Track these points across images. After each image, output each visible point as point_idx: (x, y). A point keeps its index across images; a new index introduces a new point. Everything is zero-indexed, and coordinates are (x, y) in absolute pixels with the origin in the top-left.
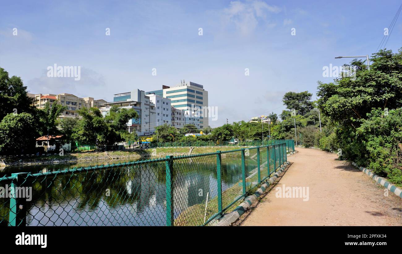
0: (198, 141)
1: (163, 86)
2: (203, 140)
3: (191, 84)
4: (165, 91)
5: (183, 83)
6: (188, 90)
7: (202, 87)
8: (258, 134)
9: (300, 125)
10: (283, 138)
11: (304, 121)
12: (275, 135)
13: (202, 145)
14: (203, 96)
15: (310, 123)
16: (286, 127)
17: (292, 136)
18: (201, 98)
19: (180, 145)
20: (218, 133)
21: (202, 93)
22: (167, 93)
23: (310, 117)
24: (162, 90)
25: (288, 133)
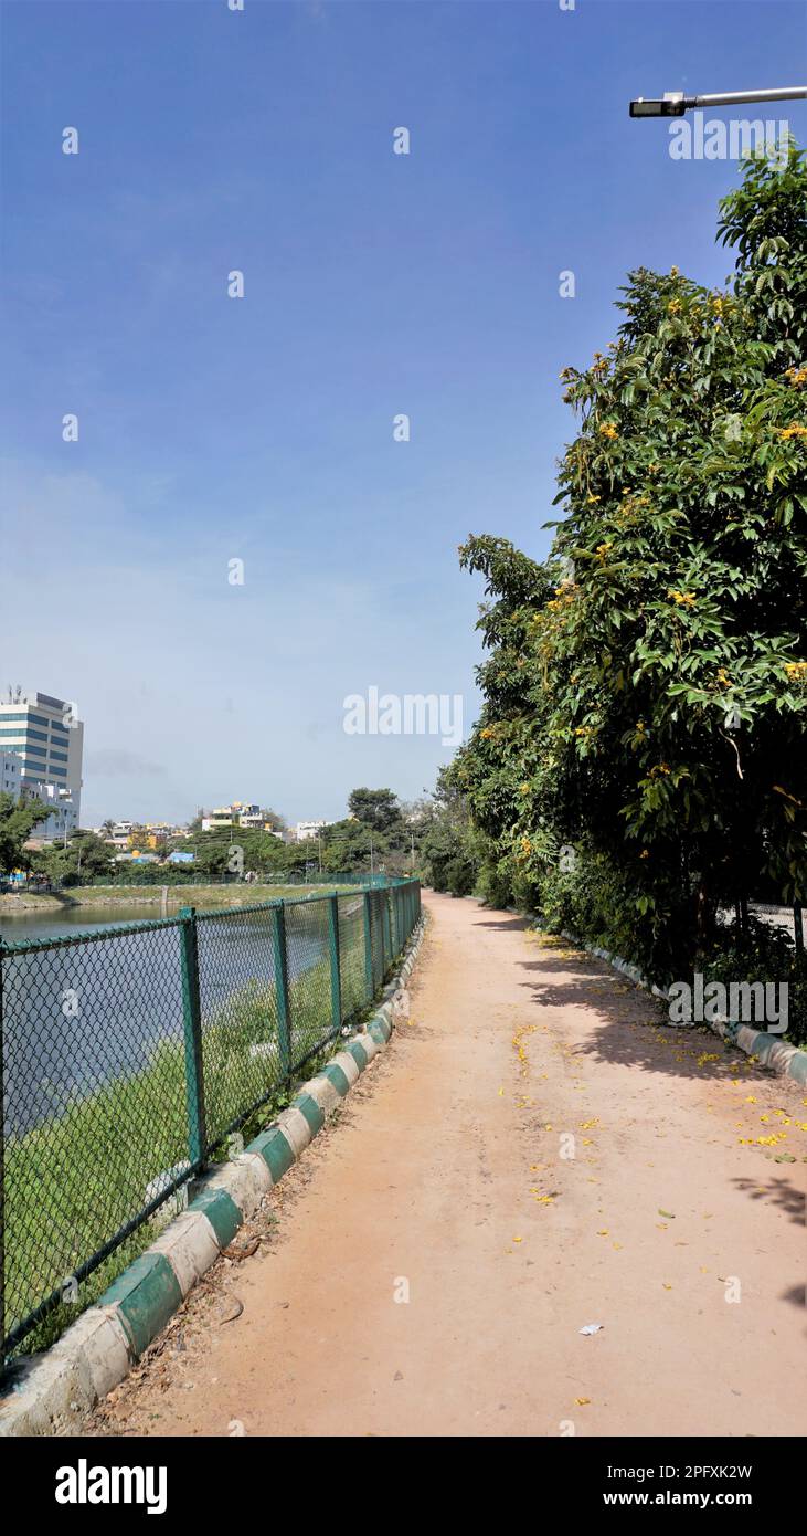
0: (171, 875)
2: (183, 871)
6: (31, 718)
8: (299, 864)
9: (379, 850)
10: (350, 871)
11: (383, 842)
12: (333, 865)
13: (181, 883)
15: (392, 846)
16: (357, 853)
17: (365, 867)
18: (65, 744)
19: (129, 882)
20: (219, 857)
23: (393, 835)
25: (359, 863)
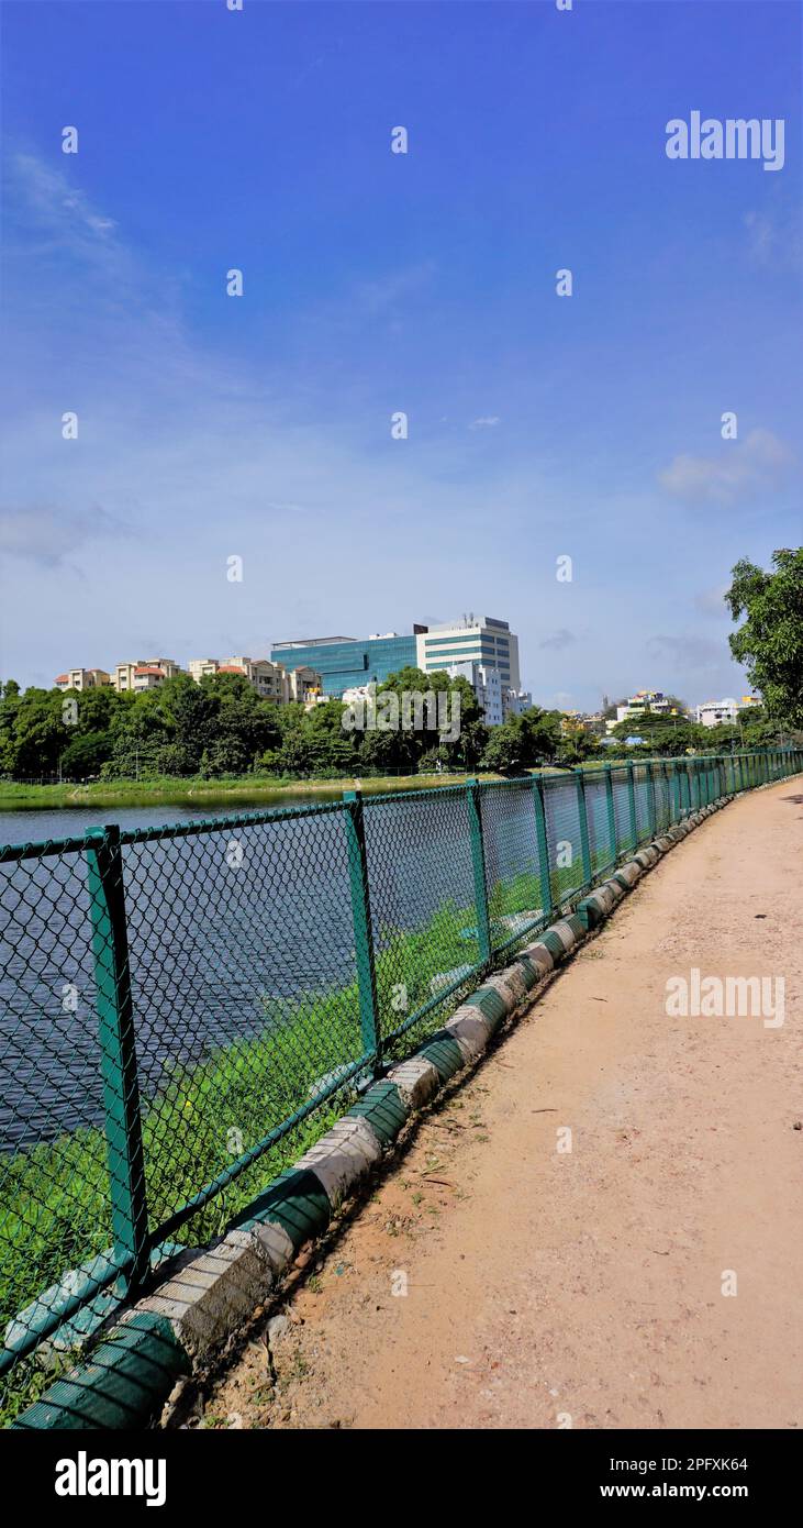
1: (415, 625)
3: (489, 622)
4: (421, 638)
5: (469, 620)
6: (483, 637)
7: (505, 626)
14: (510, 649)
18: (505, 654)
21: (507, 641)
22: (428, 643)
24: (413, 640)
